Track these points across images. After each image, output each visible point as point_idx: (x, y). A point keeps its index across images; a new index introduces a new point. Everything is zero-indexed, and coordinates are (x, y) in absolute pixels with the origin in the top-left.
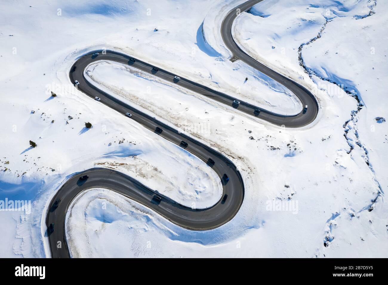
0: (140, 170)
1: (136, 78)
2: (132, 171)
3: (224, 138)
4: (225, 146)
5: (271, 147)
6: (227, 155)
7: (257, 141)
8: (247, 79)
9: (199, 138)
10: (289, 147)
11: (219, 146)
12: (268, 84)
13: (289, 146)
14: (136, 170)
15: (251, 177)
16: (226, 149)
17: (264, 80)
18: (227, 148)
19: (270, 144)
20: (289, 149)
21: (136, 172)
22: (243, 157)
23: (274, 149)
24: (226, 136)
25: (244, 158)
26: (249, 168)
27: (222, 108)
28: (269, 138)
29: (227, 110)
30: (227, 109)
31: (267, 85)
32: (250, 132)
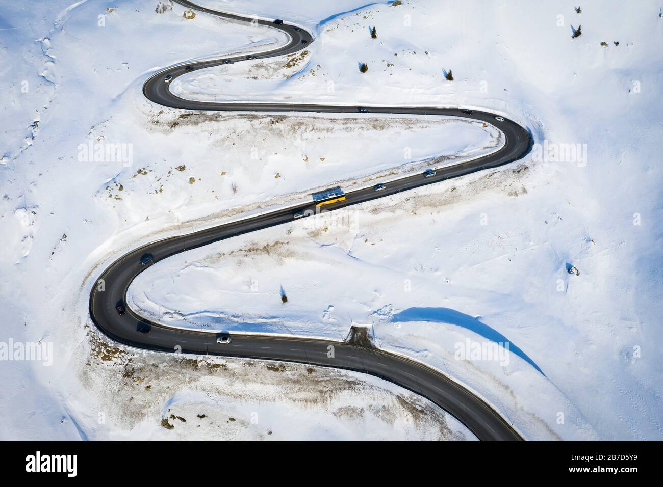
0: (267, 69)
1: (427, 156)
2: (271, 63)
3: (214, 137)
4: (203, 123)
5: (146, 173)
6: (191, 113)
7: (171, 170)
8: (285, 299)
9: (242, 115)
10: (119, 185)
11: (211, 120)
12: (232, 318)
13: (119, 187)
14: (270, 67)
15: (148, 115)
16: (200, 122)
17: (248, 322)
18: (200, 125)
19: (150, 177)
20: (117, 183)
21: (267, 65)
22: (173, 128)
23: (140, 171)
24: (215, 143)
25: (171, 128)
26: (157, 122)
27: (268, 204)
28: (157, 186)
29: (258, 205)
30: (259, 207)
31: (233, 316)
32: (192, 180)
